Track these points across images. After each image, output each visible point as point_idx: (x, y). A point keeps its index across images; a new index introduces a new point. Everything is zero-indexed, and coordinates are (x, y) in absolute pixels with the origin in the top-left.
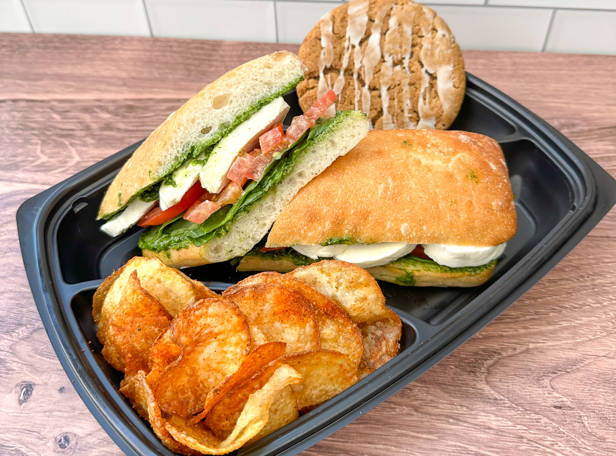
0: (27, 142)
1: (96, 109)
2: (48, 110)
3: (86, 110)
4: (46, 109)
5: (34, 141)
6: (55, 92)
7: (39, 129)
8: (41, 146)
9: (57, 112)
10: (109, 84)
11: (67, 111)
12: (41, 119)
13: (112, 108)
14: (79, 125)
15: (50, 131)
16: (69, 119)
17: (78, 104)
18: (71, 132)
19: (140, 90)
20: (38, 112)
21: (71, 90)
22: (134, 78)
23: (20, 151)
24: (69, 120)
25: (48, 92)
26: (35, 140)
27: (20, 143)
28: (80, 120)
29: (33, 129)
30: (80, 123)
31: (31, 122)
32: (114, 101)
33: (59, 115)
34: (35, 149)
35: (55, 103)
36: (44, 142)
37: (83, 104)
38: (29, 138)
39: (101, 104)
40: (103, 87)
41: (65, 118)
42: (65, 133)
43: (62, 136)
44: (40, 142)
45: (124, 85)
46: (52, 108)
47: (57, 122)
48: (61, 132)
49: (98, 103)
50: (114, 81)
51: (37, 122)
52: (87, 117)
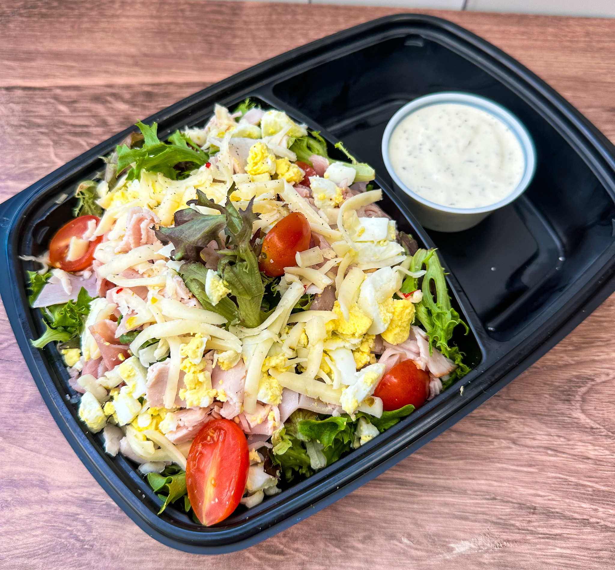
0: (36, 143)
1: (109, 98)
2: (52, 101)
3: (98, 99)
4: (49, 100)
5: (44, 142)
6: (54, 76)
7: (47, 126)
8: (54, 148)
9: (63, 103)
10: (117, 63)
11: (74, 102)
12: (46, 113)
13: (127, 96)
14: (93, 120)
15: (61, 128)
16: (79, 112)
17: (86, 92)
18: (85, 129)
19: (157, 71)
20: (40, 103)
21: (74, 72)
22: (146, 55)
23: (30, 155)
24: (80, 114)
25: (46, 76)
26: (45, 140)
27: (27, 145)
28: (93, 114)
29: (39, 126)
30: (93, 116)
31: (36, 116)
32: (128, 87)
33: (68, 107)
34: (47, 152)
35: (58, 91)
36: (56, 143)
37: (91, 91)
38: (36, 138)
39: (114, 91)
40: (111, 67)
41: (75, 110)
42: (79, 130)
43: (76, 134)
44: (51, 143)
45: (136, 64)
46: (56, 98)
47: (66, 116)
48: (73, 129)
49: (109, 90)
50: (123, 59)
51: (42, 117)
52: (100, 109)
